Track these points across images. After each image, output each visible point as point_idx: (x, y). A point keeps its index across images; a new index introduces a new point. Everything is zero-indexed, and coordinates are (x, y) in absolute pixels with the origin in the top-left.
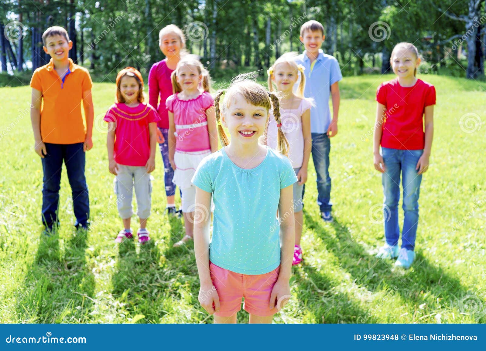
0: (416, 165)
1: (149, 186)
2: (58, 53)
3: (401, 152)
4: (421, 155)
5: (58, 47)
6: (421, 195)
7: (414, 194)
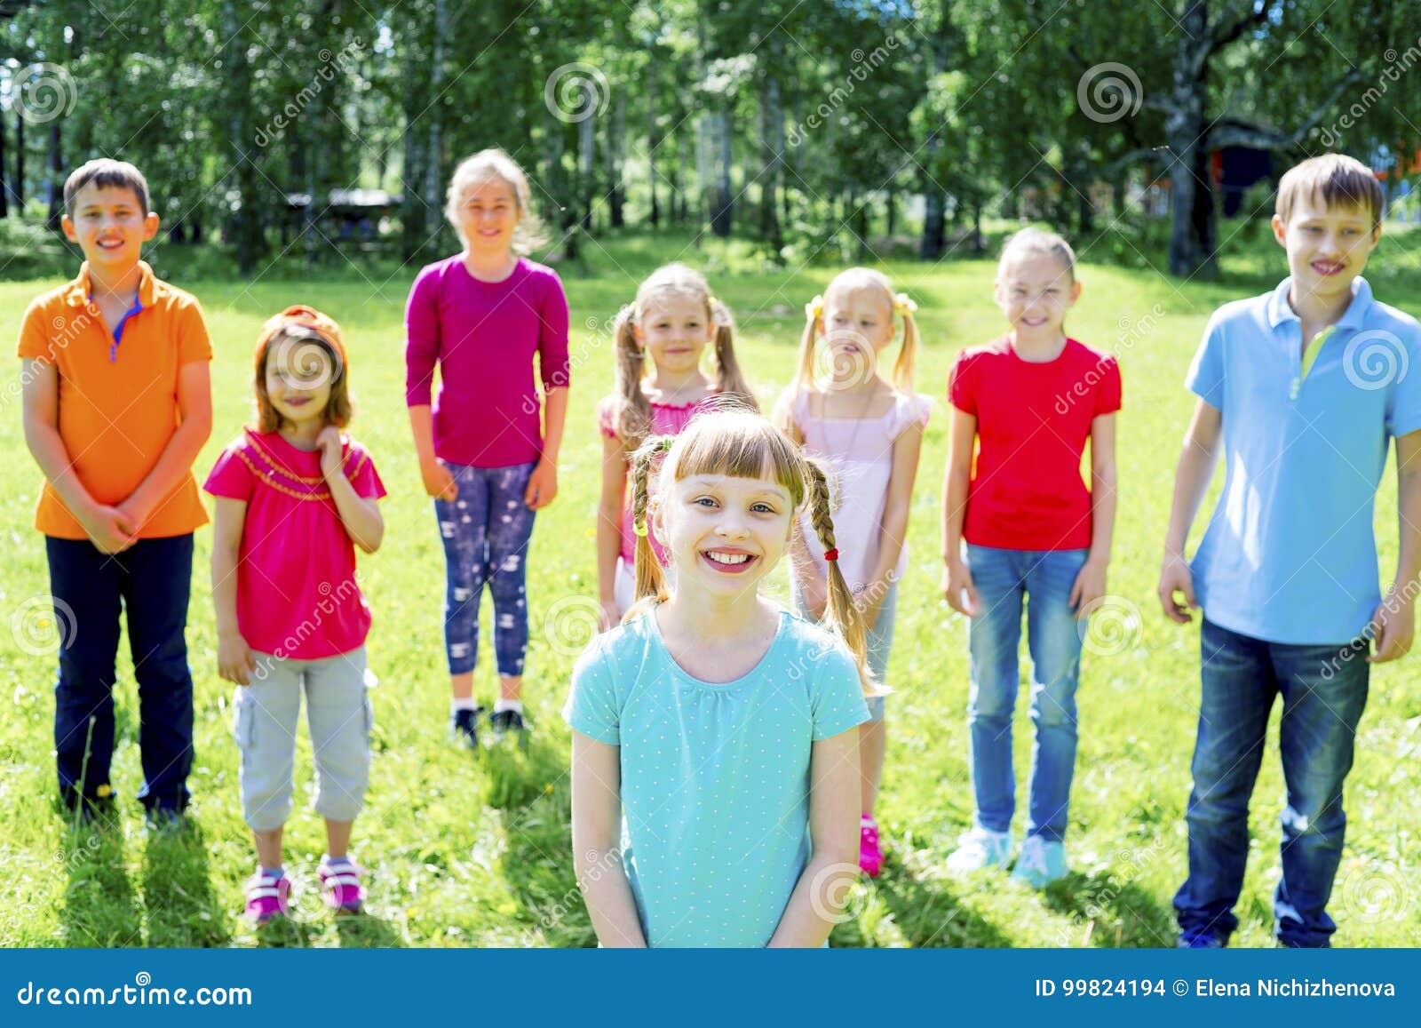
0: (1070, 592)
1: (365, 708)
2: (106, 243)
3: (1029, 556)
4: (1085, 562)
5: (107, 224)
6: (1082, 678)
7: (1065, 676)
